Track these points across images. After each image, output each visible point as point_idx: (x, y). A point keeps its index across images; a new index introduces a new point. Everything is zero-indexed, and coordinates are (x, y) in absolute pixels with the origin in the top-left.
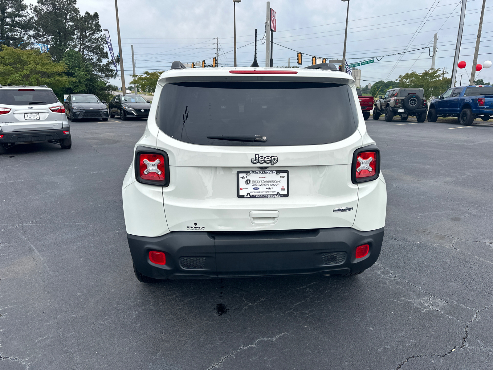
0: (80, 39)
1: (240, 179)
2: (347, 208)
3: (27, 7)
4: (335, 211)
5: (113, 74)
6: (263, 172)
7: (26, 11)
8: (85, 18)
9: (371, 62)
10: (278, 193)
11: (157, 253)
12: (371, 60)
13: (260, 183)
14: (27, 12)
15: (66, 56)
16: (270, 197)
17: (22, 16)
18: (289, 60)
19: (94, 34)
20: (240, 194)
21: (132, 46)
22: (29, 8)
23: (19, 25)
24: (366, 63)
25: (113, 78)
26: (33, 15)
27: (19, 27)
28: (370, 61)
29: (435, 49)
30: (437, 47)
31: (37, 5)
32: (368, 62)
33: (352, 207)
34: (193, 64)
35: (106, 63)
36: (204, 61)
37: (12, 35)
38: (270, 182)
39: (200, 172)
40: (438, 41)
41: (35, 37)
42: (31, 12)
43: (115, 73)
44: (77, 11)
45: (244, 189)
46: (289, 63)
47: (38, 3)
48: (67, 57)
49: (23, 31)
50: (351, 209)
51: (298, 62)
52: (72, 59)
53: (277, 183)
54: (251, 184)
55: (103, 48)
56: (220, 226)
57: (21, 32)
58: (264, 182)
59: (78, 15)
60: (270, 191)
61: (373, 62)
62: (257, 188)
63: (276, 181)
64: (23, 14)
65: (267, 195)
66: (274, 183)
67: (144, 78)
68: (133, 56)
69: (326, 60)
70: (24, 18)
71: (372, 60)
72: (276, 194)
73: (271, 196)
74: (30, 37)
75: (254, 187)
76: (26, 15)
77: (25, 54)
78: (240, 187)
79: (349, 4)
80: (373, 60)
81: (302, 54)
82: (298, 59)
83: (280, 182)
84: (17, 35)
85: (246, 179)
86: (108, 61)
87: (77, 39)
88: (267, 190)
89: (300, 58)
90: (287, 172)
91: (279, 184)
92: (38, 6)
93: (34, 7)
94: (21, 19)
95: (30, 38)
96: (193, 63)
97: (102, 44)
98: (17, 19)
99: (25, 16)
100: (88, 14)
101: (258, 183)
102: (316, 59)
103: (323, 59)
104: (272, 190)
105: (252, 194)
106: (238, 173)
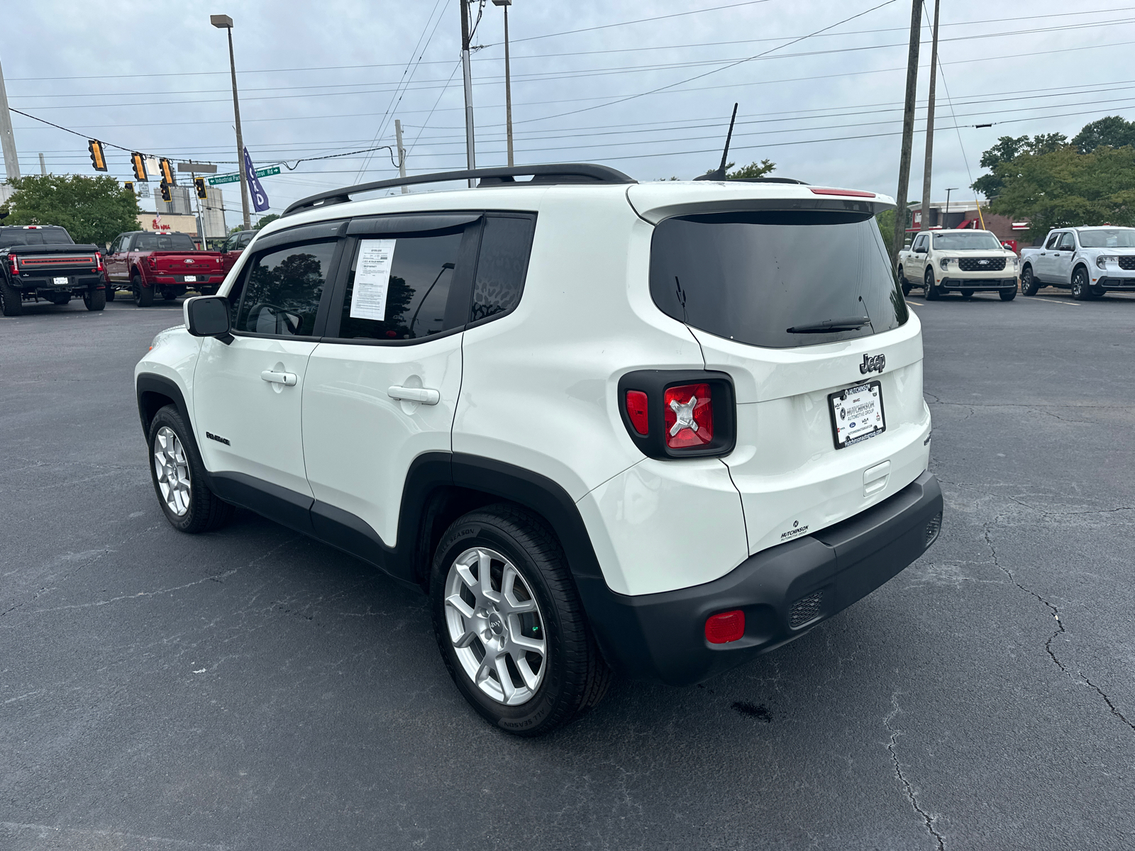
1: (834, 409)
9: (275, 173)
10: (875, 426)
11: (724, 618)
12: (275, 169)
16: (869, 438)
18: (41, 157)
20: (840, 442)
24: (263, 174)
28: (270, 169)
29: (401, 151)
30: (404, 147)
32: (266, 171)
38: (864, 407)
40: (403, 136)
45: (842, 429)
46: (42, 165)
51: (95, 165)
53: (871, 409)
54: (847, 417)
56: (827, 515)
58: (859, 409)
60: (866, 425)
61: (279, 172)
62: (854, 423)
63: (870, 405)
65: (865, 434)
66: (868, 410)
69: (169, 163)
71: (274, 167)
72: (874, 429)
73: (869, 435)
75: (850, 422)
79: (232, 36)
80: (278, 168)
81: (102, 144)
82: (93, 157)
83: (873, 405)
85: (841, 407)
88: (863, 425)
89: (98, 154)
90: (878, 384)
101: (853, 414)
102: (142, 159)
103: (162, 160)
104: (869, 423)
105: (852, 437)
106: (830, 398)
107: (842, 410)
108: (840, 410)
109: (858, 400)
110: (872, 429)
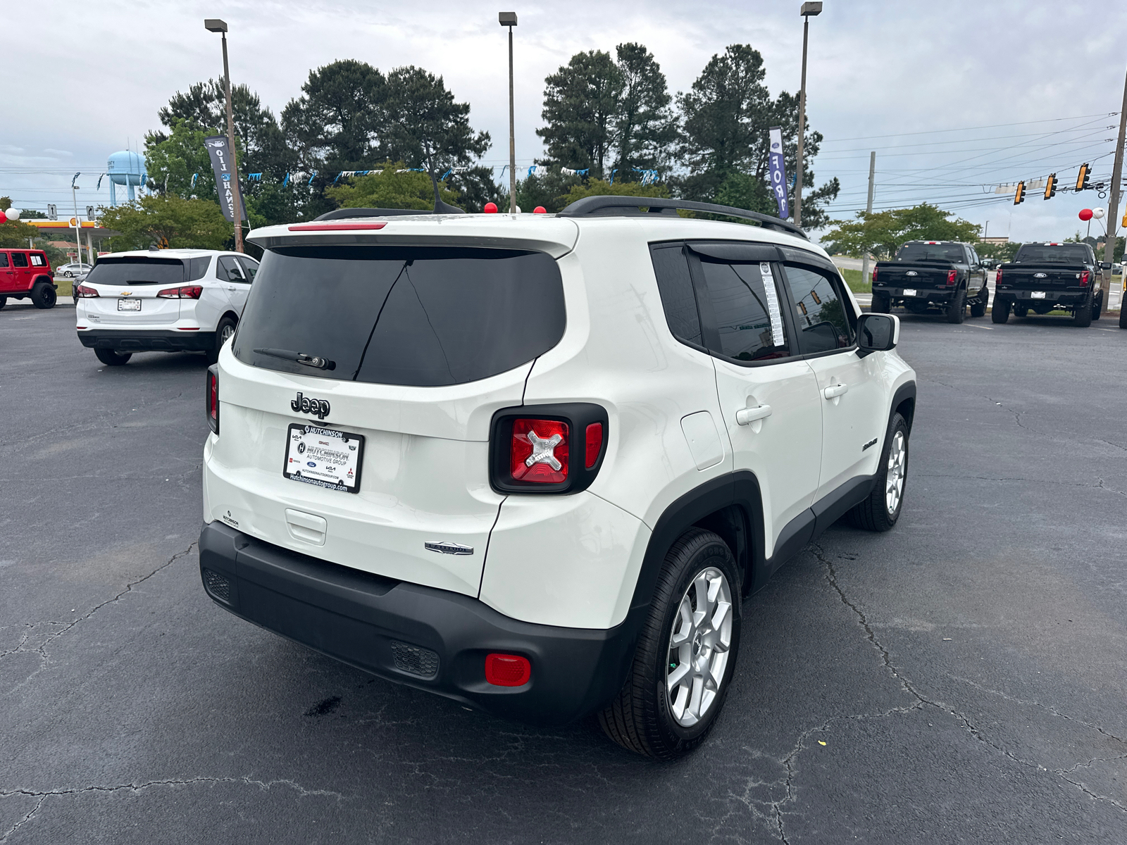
0: (761, 150)
1: (292, 439)
2: (455, 546)
3: (671, 98)
4: (429, 546)
5: (820, 220)
6: (322, 432)
7: (667, 106)
8: (776, 106)
10: (341, 481)
13: (319, 455)
14: (669, 109)
15: (727, 187)
16: (327, 487)
17: (660, 118)
19: (792, 136)
20: (288, 471)
21: (873, 154)
22: (675, 99)
23: (653, 135)
25: (819, 228)
26: (682, 112)
27: (654, 140)
31: (691, 91)
33: (470, 548)
34: (1021, 185)
35: (806, 198)
36: (1054, 176)
37: (641, 156)
38: (333, 454)
39: (249, 418)
41: (679, 155)
42: (678, 107)
43: (825, 217)
44: (763, 93)
45: (295, 461)
47: (693, 87)
48: (728, 189)
49: (658, 145)
50: (471, 552)
52: (737, 191)
53: (342, 460)
54: (305, 453)
55: (806, 165)
57: (655, 148)
58: (325, 453)
59: (765, 100)
60: (330, 474)
62: (314, 464)
63: (342, 456)
64: (661, 114)
65: (324, 481)
66: (338, 459)
67: (856, 226)
68: (871, 178)
70: (663, 121)
72: (337, 483)
73: (328, 485)
74: (669, 155)
75: (309, 460)
76: (667, 114)
77: (622, 191)
78: (289, 457)
83: (347, 457)
84: (648, 153)
85: (300, 441)
86: (814, 193)
87: (756, 150)
88: (326, 472)
90: (362, 440)
91: (345, 463)
92: (693, 94)
93: (683, 96)
94: (657, 123)
95: (669, 158)
96: (1023, 183)
97: (806, 156)
98: (651, 123)
99: (665, 117)
100: (785, 95)
101: (315, 454)
104: (334, 473)
105: (303, 474)
106: (292, 426)
107: (302, 444)
108: (298, 443)
109: (326, 444)
110: (337, 481)
